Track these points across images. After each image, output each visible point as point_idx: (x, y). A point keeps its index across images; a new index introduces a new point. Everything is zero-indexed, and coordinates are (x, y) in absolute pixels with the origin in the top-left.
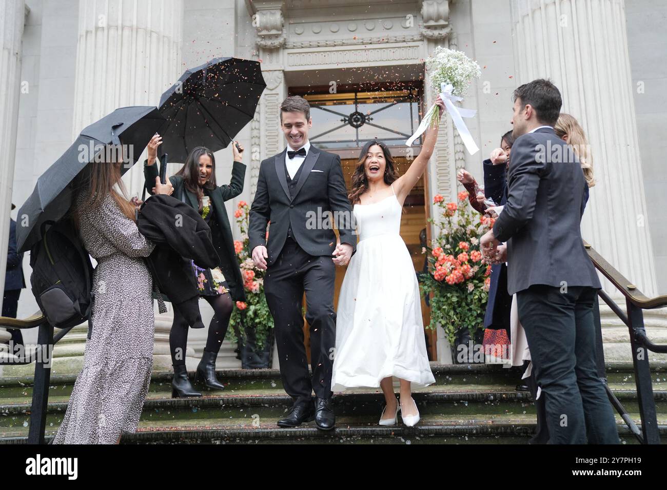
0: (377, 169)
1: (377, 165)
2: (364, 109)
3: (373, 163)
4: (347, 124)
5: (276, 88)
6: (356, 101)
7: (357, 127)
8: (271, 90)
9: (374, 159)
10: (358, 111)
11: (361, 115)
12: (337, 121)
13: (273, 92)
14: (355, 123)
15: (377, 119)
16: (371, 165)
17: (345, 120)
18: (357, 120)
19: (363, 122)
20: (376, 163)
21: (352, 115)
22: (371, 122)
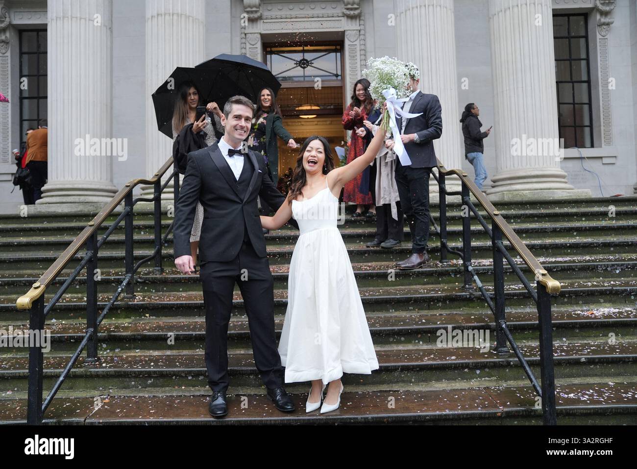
0: (315, 163)
1: (316, 159)
2: (308, 56)
3: (311, 156)
4: (298, 66)
5: (256, 43)
6: (304, 51)
7: (304, 68)
8: (253, 45)
9: (314, 153)
10: (305, 58)
11: (306, 60)
12: (292, 64)
13: (254, 46)
14: (303, 66)
15: (316, 64)
16: (310, 158)
17: (297, 64)
18: (304, 64)
19: (307, 66)
20: (315, 157)
21: (301, 61)
22: (312, 65)
